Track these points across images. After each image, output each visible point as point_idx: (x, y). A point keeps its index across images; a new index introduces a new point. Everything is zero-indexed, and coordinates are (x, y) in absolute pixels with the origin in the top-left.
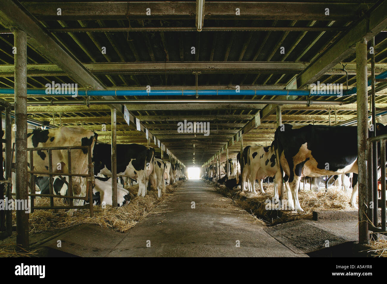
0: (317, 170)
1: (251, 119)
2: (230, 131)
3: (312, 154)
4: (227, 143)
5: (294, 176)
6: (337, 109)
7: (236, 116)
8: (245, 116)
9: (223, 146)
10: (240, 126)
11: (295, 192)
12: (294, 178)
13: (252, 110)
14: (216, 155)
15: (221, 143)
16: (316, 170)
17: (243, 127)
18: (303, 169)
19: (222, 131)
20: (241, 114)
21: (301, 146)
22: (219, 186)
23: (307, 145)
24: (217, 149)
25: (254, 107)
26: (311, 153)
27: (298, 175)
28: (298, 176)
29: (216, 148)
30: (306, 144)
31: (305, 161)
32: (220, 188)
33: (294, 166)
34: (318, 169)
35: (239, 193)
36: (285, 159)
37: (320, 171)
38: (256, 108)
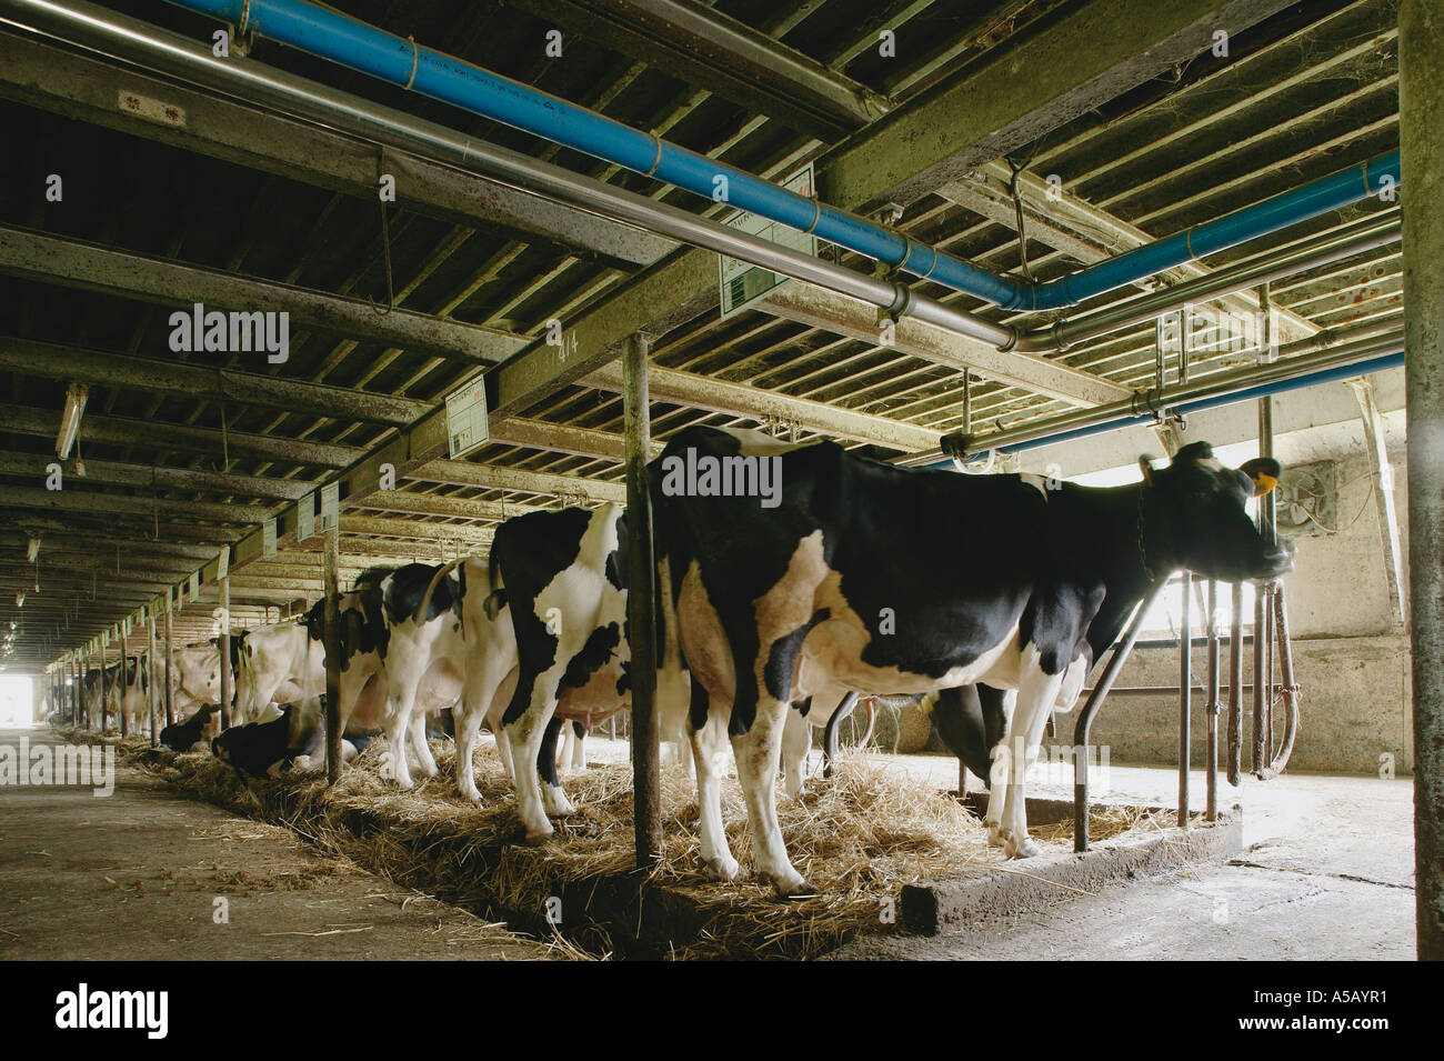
0: (860, 671)
1: (407, 419)
2: (259, 483)
3: (845, 589)
4: (226, 551)
5: (757, 698)
6: (797, 422)
7: (331, 391)
8: (379, 399)
9: (194, 566)
10: (333, 460)
11: (765, 783)
12: (759, 711)
13: (440, 361)
14: (147, 614)
15: (186, 550)
16: (850, 669)
17: (345, 463)
18: (799, 663)
19: (220, 481)
20: (360, 386)
21: (796, 546)
22: (170, 762)
23: (825, 543)
24: (158, 583)
25: (459, 344)
26: (841, 587)
27: (776, 692)
28: (779, 698)
29: (152, 577)
30: (818, 536)
31: (810, 621)
32: (179, 767)
33: (759, 646)
34: (864, 666)
35: (319, 793)
36: (711, 610)
37: (871, 674)
38: (472, 352)
